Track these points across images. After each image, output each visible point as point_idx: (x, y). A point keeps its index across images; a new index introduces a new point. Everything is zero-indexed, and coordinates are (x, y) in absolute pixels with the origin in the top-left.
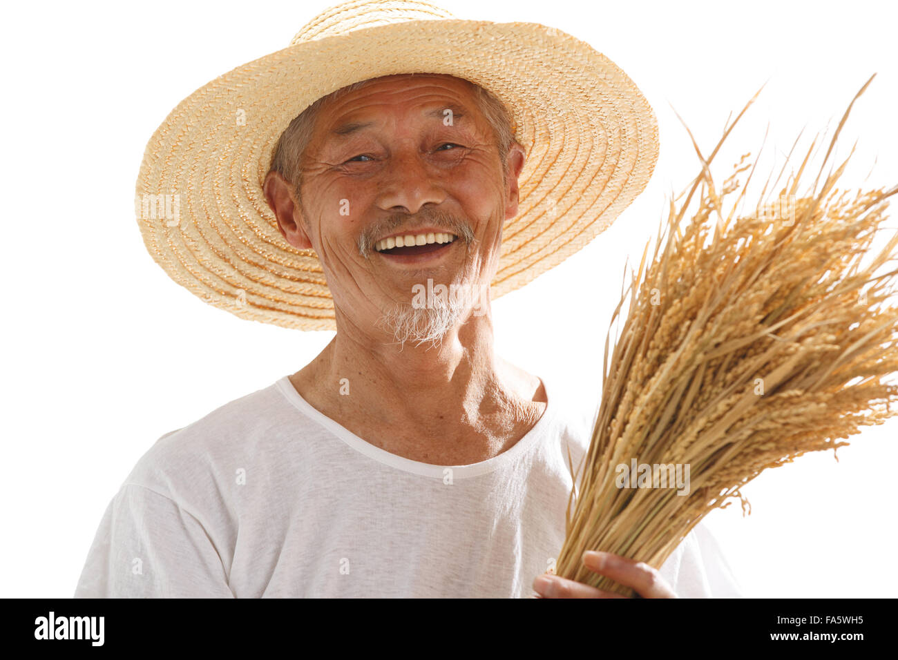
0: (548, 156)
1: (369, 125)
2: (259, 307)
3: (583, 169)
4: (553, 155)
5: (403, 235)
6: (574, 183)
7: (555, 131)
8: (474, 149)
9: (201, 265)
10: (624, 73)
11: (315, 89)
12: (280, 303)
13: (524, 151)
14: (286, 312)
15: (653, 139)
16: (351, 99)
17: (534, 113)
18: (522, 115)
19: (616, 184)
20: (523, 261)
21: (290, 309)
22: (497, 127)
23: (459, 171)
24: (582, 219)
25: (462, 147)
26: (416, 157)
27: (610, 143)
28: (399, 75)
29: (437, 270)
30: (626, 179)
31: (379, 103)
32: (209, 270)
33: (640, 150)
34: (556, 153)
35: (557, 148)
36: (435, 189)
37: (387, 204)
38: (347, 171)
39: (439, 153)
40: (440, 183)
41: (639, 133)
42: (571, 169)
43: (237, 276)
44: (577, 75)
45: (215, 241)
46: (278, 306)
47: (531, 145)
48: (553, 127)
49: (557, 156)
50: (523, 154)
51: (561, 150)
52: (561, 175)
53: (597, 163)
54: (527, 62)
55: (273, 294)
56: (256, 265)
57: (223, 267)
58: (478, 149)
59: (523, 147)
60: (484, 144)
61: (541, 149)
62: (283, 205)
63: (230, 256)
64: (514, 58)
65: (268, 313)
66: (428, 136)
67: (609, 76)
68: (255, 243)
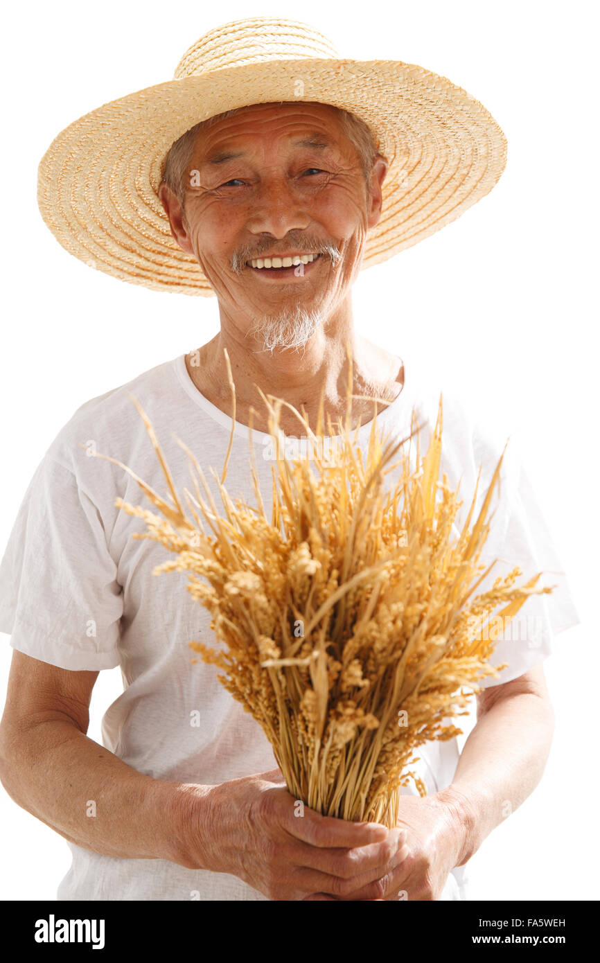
0: (407, 165)
1: (240, 155)
2: (167, 283)
3: (438, 177)
4: (413, 165)
5: (271, 257)
6: (429, 186)
7: (415, 148)
8: (337, 174)
9: (111, 256)
10: (480, 104)
11: (189, 117)
12: (184, 280)
13: (387, 162)
14: (190, 286)
15: (502, 156)
16: (225, 127)
17: (395, 134)
18: (384, 135)
19: (467, 189)
20: (386, 244)
21: (193, 283)
22: (360, 149)
23: (322, 197)
24: (436, 213)
25: (326, 172)
26: (283, 184)
27: (463, 159)
28: (268, 104)
29: (303, 285)
30: (474, 185)
31: (250, 132)
32: (119, 259)
33: (489, 165)
34: (414, 164)
35: (416, 160)
36: (300, 215)
37: (256, 229)
38: (221, 195)
39: (305, 178)
40: (304, 209)
41: (490, 151)
42: (427, 176)
43: (144, 262)
44: (435, 107)
45: (120, 237)
46: (182, 281)
47: (392, 157)
48: (412, 145)
49: (416, 166)
50: (386, 164)
51: (419, 162)
52: (418, 179)
53: (451, 172)
54: (387, 96)
55: (177, 273)
56: (159, 253)
57: (131, 256)
58: (342, 174)
59: (385, 159)
60: (348, 168)
61: (401, 160)
62: (175, 211)
63: (135, 247)
64: (375, 92)
65: (174, 287)
66: (294, 163)
67: (466, 108)
68: (157, 236)
